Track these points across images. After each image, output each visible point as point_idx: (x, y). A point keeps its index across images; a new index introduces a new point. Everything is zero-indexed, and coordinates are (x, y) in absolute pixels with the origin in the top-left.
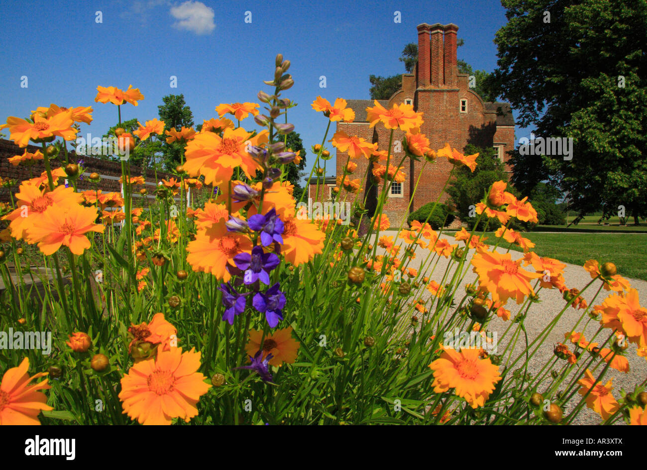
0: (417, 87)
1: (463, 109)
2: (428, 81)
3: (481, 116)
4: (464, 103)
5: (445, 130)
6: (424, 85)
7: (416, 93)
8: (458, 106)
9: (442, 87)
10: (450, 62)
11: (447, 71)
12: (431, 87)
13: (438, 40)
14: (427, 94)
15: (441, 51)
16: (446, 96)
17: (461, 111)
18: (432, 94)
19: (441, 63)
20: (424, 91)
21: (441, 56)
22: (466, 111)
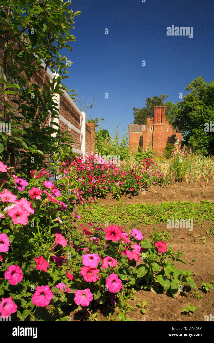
0: (154, 124)
1: (167, 130)
2: (157, 122)
3: (172, 132)
4: (167, 128)
5: (162, 136)
6: (156, 123)
7: (154, 125)
8: (165, 129)
9: (161, 124)
10: (163, 117)
11: (162, 119)
12: (158, 124)
13: (160, 111)
14: (157, 126)
15: (161, 114)
16: (162, 126)
17: (166, 130)
18: (158, 126)
19: (161, 117)
20: (156, 125)
21: (161, 115)
22: (168, 130)
